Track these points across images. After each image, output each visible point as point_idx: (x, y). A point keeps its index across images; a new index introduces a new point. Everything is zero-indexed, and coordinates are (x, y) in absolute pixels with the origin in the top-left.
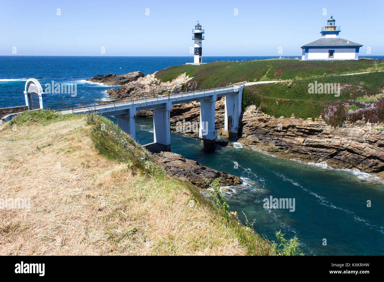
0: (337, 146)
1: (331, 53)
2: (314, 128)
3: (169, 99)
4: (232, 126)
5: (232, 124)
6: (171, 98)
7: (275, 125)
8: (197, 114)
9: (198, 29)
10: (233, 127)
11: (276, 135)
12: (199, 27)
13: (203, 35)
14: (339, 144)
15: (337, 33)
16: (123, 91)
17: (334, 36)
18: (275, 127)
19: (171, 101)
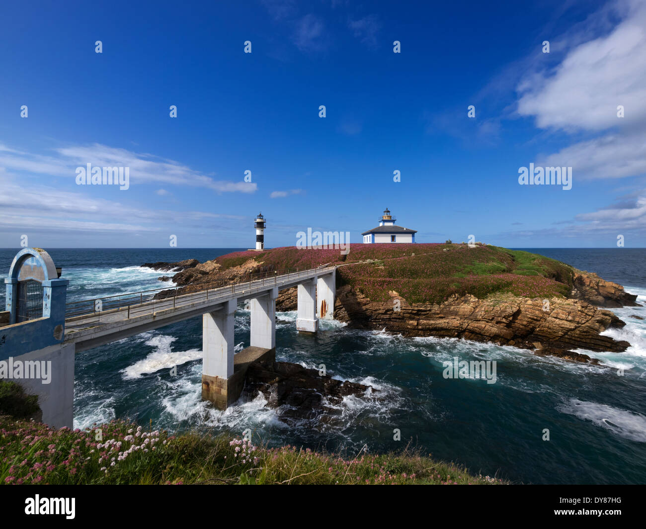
0: (457, 327)
1: (393, 238)
2: (421, 308)
3: (276, 285)
4: (326, 311)
5: (327, 309)
6: (278, 282)
7: (378, 308)
8: (281, 300)
9: (260, 218)
10: (328, 312)
11: (382, 319)
12: (260, 216)
13: (264, 224)
14: (459, 325)
15: (393, 221)
16: (180, 278)
17: (391, 224)
18: (378, 310)
19: (277, 287)
